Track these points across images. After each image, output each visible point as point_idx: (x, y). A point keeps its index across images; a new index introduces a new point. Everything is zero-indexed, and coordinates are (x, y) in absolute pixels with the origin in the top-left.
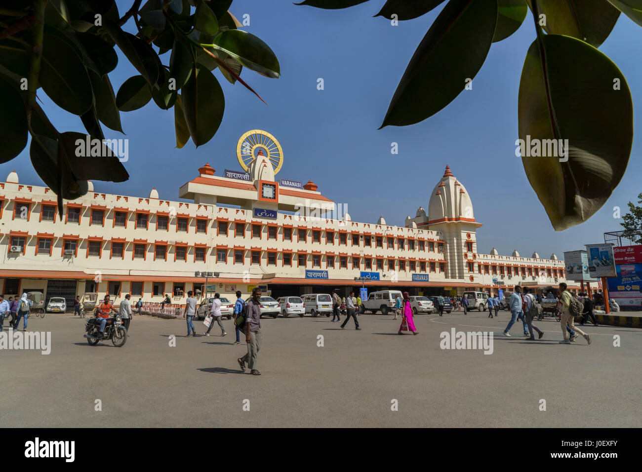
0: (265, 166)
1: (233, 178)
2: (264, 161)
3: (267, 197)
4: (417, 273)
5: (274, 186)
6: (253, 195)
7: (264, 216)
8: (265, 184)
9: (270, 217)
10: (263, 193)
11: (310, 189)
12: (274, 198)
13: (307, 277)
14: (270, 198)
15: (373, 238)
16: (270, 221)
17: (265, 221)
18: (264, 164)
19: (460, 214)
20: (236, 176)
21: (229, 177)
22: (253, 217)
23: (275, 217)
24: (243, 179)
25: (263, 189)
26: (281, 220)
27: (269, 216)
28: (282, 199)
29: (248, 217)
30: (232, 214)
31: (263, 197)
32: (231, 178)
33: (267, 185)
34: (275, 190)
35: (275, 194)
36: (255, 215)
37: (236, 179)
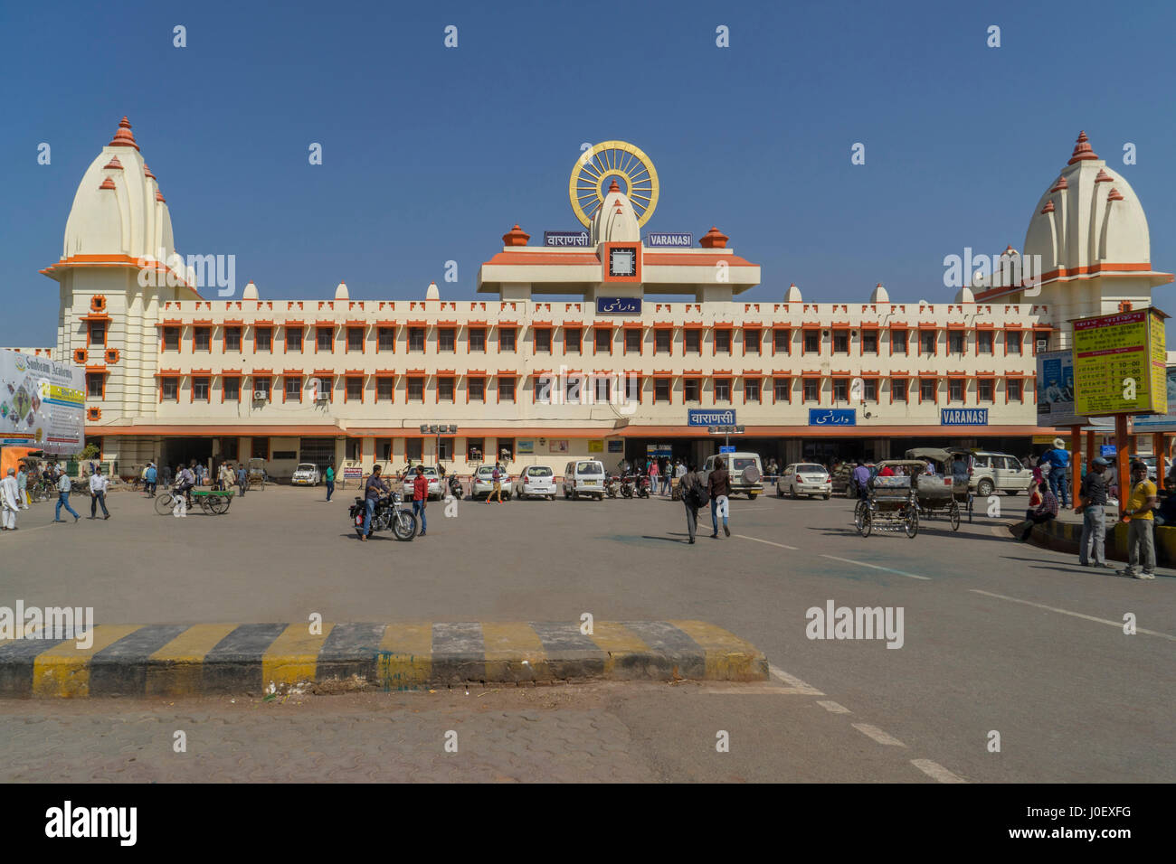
0: (619, 212)
1: (559, 245)
2: (617, 203)
3: (619, 275)
4: (967, 406)
5: (632, 250)
6: (594, 273)
7: (616, 310)
8: (614, 249)
9: (628, 312)
10: (611, 266)
11: (712, 246)
12: (634, 274)
13: (692, 423)
14: (626, 275)
15: (854, 334)
16: (629, 319)
17: (618, 321)
18: (617, 208)
19: (1102, 255)
20: (563, 240)
21: (551, 245)
22: (597, 314)
23: (638, 310)
24: (577, 245)
25: (611, 259)
26: (650, 315)
27: (627, 310)
28: (649, 274)
29: (587, 315)
30: (558, 314)
31: (611, 274)
32: (555, 246)
33: (619, 249)
34: (634, 259)
35: (634, 266)
36: (600, 310)
37: (564, 246)
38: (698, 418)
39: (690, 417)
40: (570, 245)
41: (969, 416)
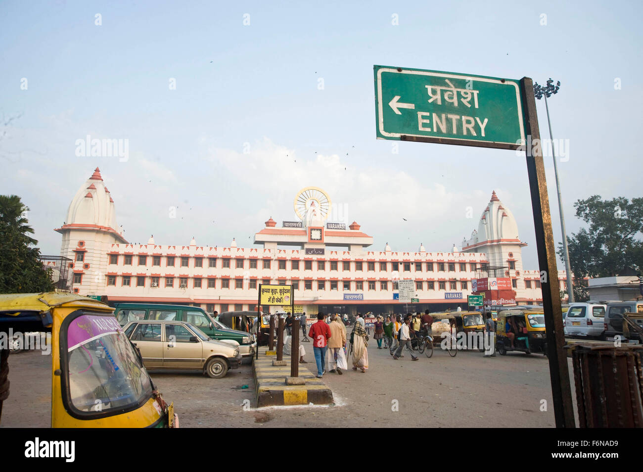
0: (315, 215)
1: (289, 226)
2: (314, 211)
3: (315, 239)
4: (456, 292)
5: (321, 230)
6: (304, 239)
7: (314, 253)
8: (312, 229)
9: (318, 254)
10: (311, 236)
11: (354, 229)
12: (321, 239)
13: (345, 299)
14: (317, 239)
15: (412, 264)
16: (320, 257)
17: (315, 257)
18: (313, 213)
19: (502, 236)
20: (291, 225)
22: (306, 254)
23: (323, 253)
24: (297, 227)
25: (311, 233)
26: (328, 255)
27: (318, 253)
28: (327, 240)
29: (302, 255)
30: (289, 253)
31: (311, 239)
32: (287, 227)
33: (315, 229)
34: (321, 233)
35: (321, 236)
37: (291, 227)
38: (347, 297)
39: (345, 297)
40: (294, 227)
41: (455, 296)
